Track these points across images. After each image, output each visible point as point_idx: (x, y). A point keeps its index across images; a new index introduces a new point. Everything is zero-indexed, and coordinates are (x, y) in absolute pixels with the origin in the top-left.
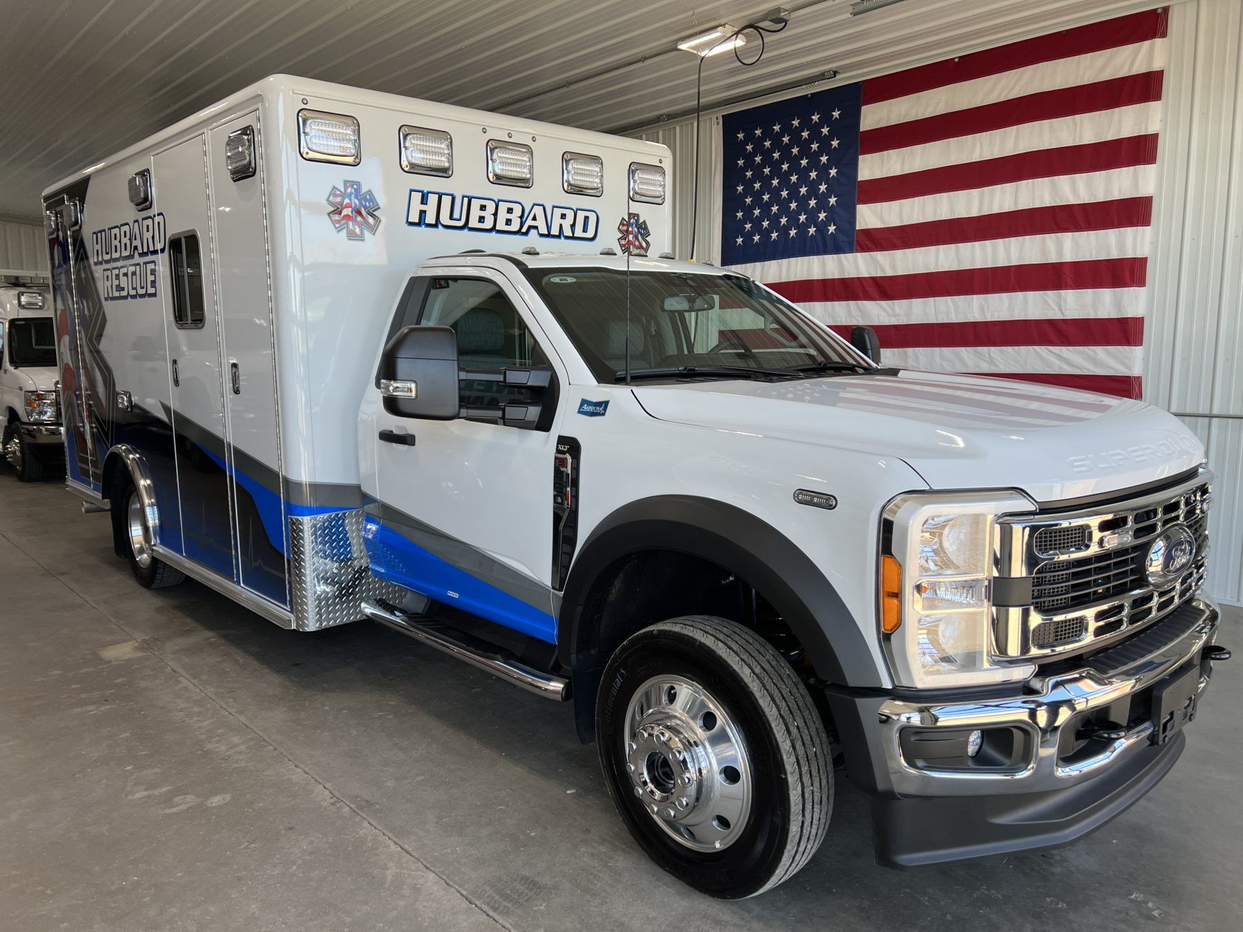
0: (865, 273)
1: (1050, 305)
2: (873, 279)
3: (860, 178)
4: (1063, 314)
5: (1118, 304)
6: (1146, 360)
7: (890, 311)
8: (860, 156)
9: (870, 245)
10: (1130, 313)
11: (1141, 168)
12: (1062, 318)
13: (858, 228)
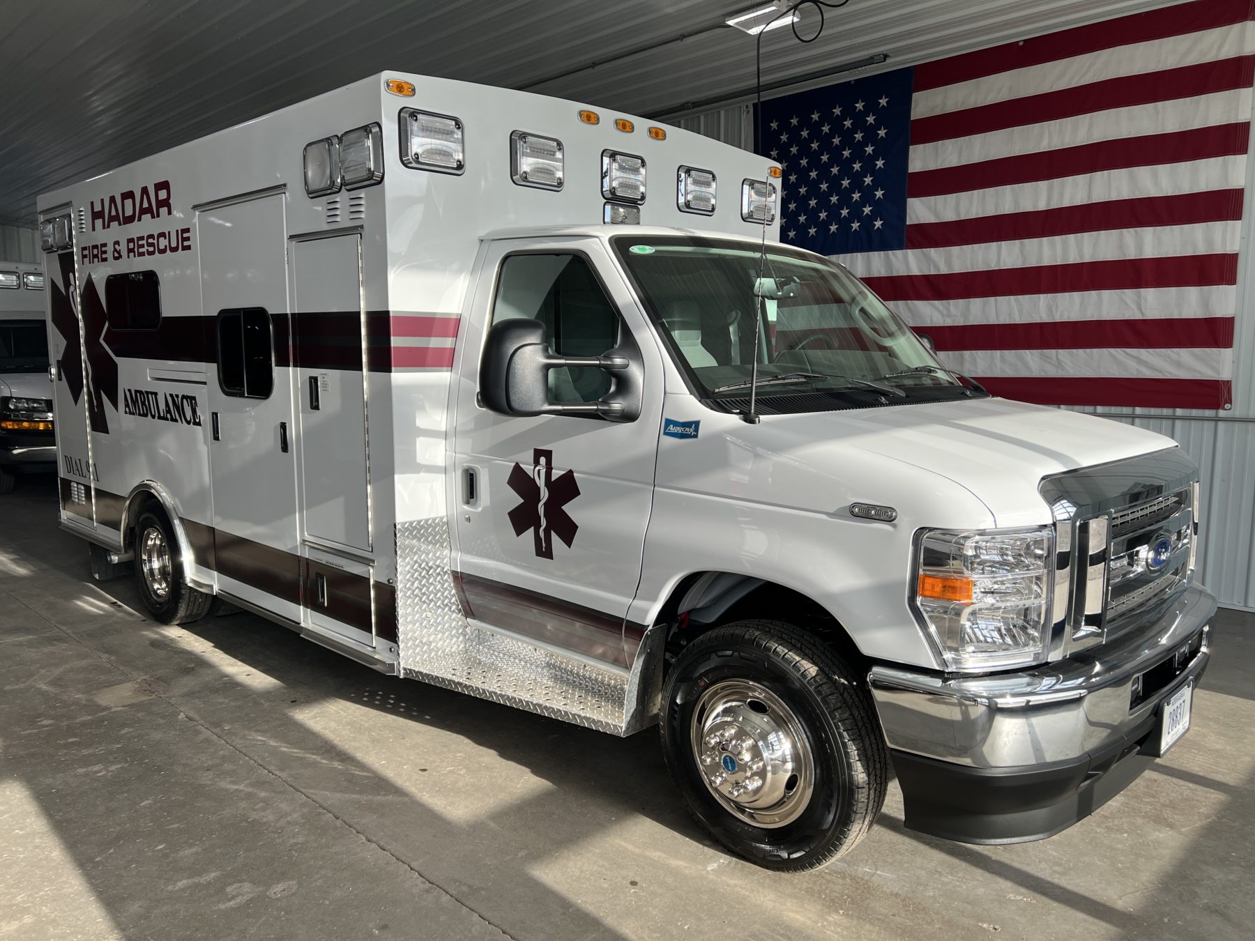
0: (915, 271)
1: (1126, 304)
2: (926, 278)
3: (911, 170)
4: (1142, 314)
5: (1206, 303)
6: (1236, 362)
7: (945, 312)
8: (911, 147)
9: (923, 241)
10: (1219, 313)
11: (1233, 157)
12: (1141, 318)
13: (907, 223)
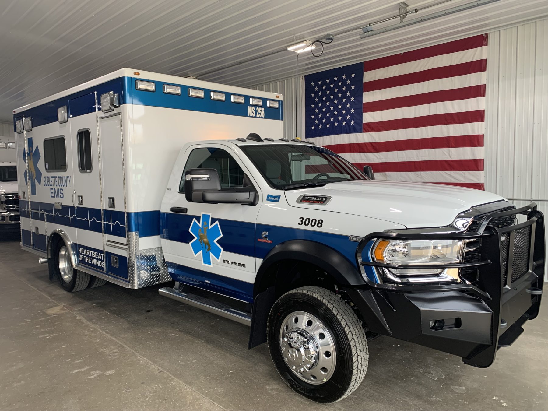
0: (367, 142)
1: (445, 154)
2: (371, 143)
3: (363, 102)
4: (451, 157)
5: (473, 154)
6: (485, 176)
7: (378, 157)
8: (364, 93)
9: (369, 129)
10: (478, 157)
11: (479, 98)
12: (450, 159)
13: (364, 122)
